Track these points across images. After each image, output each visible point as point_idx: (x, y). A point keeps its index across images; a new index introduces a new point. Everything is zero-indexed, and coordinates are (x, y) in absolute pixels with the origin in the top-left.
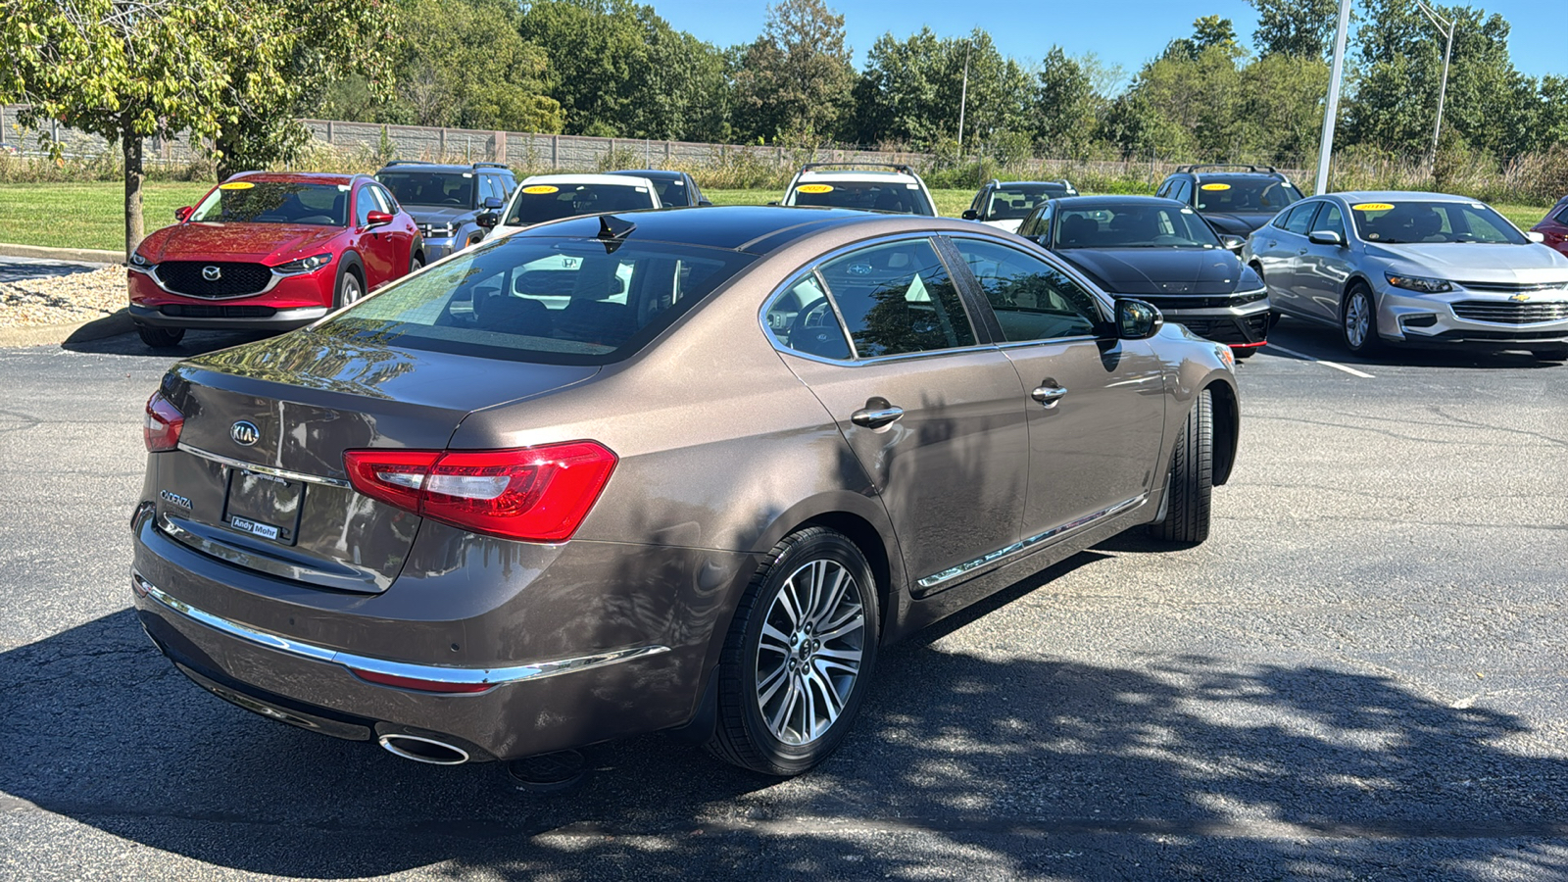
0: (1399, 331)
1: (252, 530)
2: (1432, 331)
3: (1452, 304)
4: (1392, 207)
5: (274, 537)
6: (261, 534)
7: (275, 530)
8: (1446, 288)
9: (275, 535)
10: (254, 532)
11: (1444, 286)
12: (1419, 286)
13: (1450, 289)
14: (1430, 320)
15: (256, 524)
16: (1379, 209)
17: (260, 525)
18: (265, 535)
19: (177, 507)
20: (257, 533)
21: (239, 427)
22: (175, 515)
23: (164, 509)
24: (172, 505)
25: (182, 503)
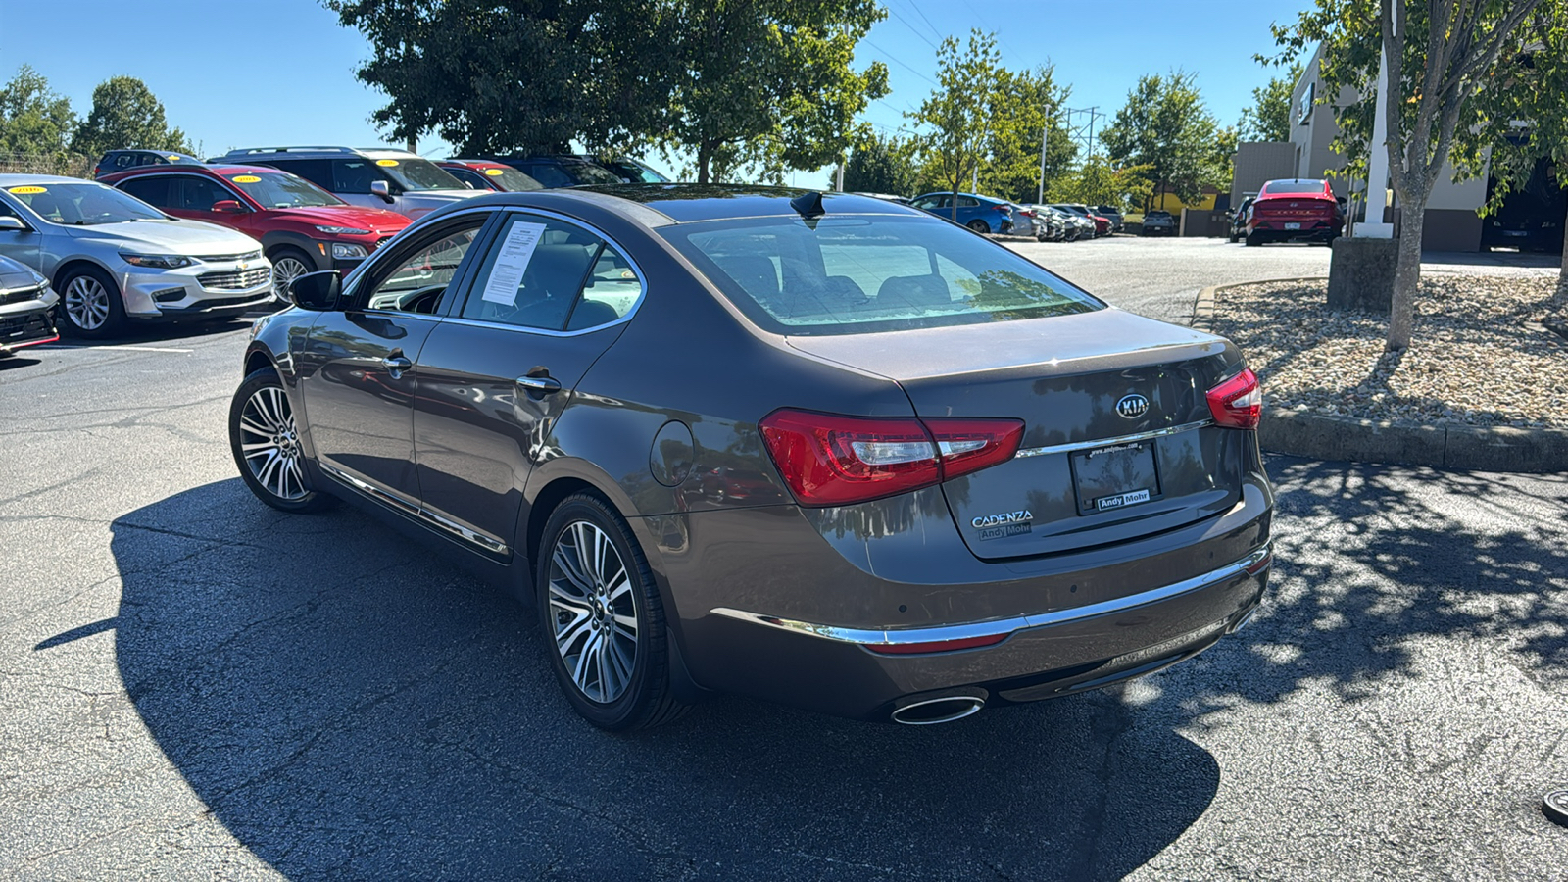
0: (151, 307)
1: (1123, 502)
2: (183, 304)
3: (197, 277)
4: (44, 190)
5: (1148, 498)
6: (1134, 502)
7: (1146, 492)
8: (184, 262)
9: (1147, 496)
10: (1126, 503)
11: (182, 261)
12: (157, 263)
13: (189, 263)
14: (180, 294)
15: (1125, 496)
16: (34, 192)
17: (1129, 495)
18: (1139, 501)
19: (1007, 527)
20: (1129, 503)
21: (1129, 402)
22: (1008, 535)
23: (985, 537)
24: (998, 527)
25: (1017, 518)
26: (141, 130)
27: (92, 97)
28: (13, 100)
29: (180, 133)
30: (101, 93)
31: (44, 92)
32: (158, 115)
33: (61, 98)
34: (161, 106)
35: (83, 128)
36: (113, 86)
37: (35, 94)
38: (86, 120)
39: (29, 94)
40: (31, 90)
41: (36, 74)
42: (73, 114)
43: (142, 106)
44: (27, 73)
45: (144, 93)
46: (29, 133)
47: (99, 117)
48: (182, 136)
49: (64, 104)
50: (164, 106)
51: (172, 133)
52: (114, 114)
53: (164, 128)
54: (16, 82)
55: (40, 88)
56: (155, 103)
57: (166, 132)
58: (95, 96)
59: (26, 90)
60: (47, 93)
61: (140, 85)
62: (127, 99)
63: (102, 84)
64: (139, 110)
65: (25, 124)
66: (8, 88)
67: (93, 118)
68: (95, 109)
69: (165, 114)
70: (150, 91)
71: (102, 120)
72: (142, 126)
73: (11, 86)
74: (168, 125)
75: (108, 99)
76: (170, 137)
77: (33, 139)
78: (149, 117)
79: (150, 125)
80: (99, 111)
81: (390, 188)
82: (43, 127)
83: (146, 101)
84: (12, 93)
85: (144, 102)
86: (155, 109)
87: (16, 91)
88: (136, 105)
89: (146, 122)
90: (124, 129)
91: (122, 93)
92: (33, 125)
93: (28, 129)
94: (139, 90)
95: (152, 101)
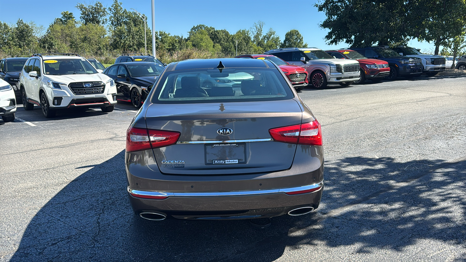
7: (237, 160)
10: (226, 163)
13: (231, 82)
19: (175, 165)
20: (228, 163)
21: (222, 130)
22: (175, 167)
23: (166, 167)
24: (171, 164)
25: (178, 163)
26: (296, 44)
27: (285, 36)
28: (267, 38)
29: (307, 44)
30: (287, 35)
31: (274, 35)
32: (301, 40)
33: (277, 37)
34: (302, 37)
35: (282, 44)
36: (291, 32)
37: (272, 36)
38: (283, 42)
39: (271, 36)
40: (272, 35)
41: (273, 30)
42: (280, 41)
43: (297, 37)
44: (271, 30)
45: (298, 34)
46: (269, 46)
47: (286, 41)
48: (307, 45)
49: (278, 38)
50: (303, 37)
51: (305, 44)
52: (290, 40)
53: (303, 43)
54: (268, 33)
55: (274, 34)
56: (301, 36)
57: (303, 44)
58: (286, 35)
59: (270, 35)
60: (275, 35)
61: (297, 32)
62: (294, 36)
63: (288, 32)
64: (296, 38)
65: (268, 44)
66: (266, 35)
67: (285, 41)
68: (286, 39)
69: (303, 39)
70: (300, 33)
71: (287, 42)
72: (297, 43)
73: (267, 34)
74: (304, 43)
75: (289, 36)
76: (304, 46)
77: (270, 48)
78: (299, 40)
79: (299, 42)
80: (287, 39)
81: (305, 59)
82: (272, 45)
83: (299, 36)
84: (267, 36)
85: (298, 36)
86: (301, 38)
87: (268, 35)
88: (296, 37)
89: (298, 42)
90: (292, 44)
91: (293, 34)
92: (270, 44)
93: (269, 45)
94: (297, 33)
95: (300, 36)
